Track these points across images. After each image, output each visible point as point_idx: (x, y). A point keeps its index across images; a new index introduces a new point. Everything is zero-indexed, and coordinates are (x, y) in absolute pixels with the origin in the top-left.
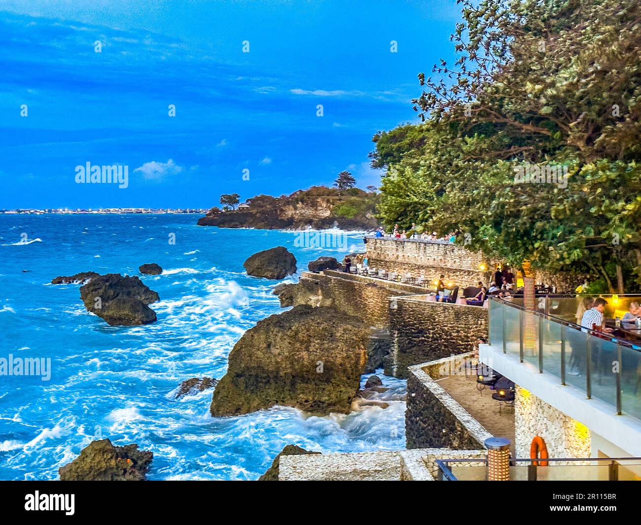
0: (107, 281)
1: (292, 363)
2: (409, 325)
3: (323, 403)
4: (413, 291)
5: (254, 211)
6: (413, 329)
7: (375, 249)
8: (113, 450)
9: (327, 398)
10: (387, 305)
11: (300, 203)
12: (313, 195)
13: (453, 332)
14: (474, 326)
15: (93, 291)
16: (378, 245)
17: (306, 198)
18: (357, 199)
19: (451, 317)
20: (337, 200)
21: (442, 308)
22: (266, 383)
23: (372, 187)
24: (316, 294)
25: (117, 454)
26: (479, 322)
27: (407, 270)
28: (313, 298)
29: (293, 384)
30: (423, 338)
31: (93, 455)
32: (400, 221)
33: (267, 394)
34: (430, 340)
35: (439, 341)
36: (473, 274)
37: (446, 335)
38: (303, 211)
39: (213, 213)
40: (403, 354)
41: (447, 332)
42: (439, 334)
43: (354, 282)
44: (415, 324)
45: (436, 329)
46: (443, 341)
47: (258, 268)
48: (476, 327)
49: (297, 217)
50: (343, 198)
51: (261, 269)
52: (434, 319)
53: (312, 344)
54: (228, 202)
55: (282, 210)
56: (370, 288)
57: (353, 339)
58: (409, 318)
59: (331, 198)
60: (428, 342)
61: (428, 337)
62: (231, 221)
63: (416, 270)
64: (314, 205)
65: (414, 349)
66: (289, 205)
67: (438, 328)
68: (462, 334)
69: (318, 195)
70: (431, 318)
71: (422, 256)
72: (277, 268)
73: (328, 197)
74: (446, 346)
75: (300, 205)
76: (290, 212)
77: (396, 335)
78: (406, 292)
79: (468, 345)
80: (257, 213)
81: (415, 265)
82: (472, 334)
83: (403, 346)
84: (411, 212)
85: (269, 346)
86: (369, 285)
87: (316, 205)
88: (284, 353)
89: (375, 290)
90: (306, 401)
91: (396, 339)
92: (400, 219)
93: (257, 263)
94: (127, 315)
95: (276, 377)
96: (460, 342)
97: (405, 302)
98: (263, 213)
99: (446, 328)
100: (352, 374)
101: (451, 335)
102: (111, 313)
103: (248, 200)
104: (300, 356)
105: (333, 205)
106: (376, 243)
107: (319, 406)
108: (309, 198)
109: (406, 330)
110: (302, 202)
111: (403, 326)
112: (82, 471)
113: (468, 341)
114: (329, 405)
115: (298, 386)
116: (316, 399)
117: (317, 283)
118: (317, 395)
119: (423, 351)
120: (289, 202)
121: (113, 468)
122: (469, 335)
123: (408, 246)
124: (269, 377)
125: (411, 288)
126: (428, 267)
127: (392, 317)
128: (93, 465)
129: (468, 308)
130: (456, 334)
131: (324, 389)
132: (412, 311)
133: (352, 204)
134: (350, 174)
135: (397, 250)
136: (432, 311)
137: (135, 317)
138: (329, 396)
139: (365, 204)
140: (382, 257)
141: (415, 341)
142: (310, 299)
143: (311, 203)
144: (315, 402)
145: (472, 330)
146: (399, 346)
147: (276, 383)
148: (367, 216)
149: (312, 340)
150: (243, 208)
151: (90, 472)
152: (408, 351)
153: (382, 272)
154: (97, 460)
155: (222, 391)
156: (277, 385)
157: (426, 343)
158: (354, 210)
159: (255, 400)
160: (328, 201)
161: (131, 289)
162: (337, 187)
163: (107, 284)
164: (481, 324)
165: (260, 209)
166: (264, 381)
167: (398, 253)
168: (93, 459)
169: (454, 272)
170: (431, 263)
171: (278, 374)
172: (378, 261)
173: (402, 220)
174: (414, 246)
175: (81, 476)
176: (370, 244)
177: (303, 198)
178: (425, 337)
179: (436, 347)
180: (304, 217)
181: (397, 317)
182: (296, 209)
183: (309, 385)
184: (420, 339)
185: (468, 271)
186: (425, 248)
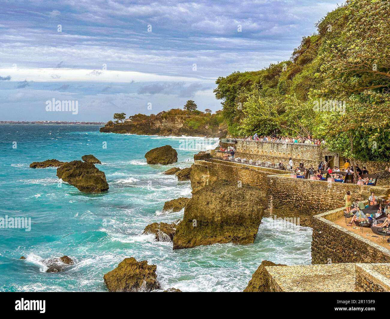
0: (75, 165)
1: (221, 214)
2: (280, 192)
3: (239, 238)
4: (275, 172)
5: (135, 124)
6: (283, 194)
7: (242, 147)
8: (137, 264)
9: (241, 235)
10: (256, 180)
11: (164, 119)
12: (172, 114)
13: (310, 197)
14: (323, 193)
15: (66, 171)
16: (245, 144)
17: (168, 116)
18: (200, 117)
19: (309, 188)
20: (187, 117)
21: (302, 182)
22: (206, 225)
23: (209, 110)
24: (206, 174)
25: (139, 266)
26: (327, 191)
27: (265, 160)
28: (204, 176)
29: (222, 227)
30: (290, 200)
31: (126, 267)
32: (255, 131)
33: (206, 232)
34: (294, 201)
35: (300, 202)
36: (311, 162)
37: (305, 198)
38: (166, 124)
39: (109, 124)
40: (277, 210)
41: (306, 196)
42: (300, 197)
43: (232, 166)
44: (284, 191)
45: (298, 195)
46: (303, 201)
47: (155, 158)
48: (325, 194)
49: (162, 128)
50: (191, 116)
51: (157, 158)
52: (297, 189)
53: (233, 203)
54: (118, 118)
55: (153, 123)
56: (244, 170)
57: (256, 200)
58: (281, 188)
59: (184, 116)
60: (293, 202)
61: (293, 199)
62: (122, 129)
63: (271, 160)
64: (173, 120)
65: (284, 206)
66: (157, 120)
67: (299, 194)
68: (316, 197)
69: (175, 114)
70: (295, 188)
71: (275, 152)
72: (167, 158)
73: (182, 116)
74: (304, 205)
75: (164, 120)
76: (158, 124)
77: (271, 198)
78: (270, 173)
79: (319, 204)
80: (137, 125)
81: (271, 156)
82: (322, 197)
83: (277, 205)
84: (262, 125)
85: (208, 204)
86: (243, 168)
87: (174, 120)
88: (217, 208)
89: (248, 172)
90: (229, 237)
91: (272, 201)
92: (255, 129)
93: (154, 155)
94: (92, 185)
95: (212, 222)
96: (314, 202)
97: (278, 179)
98: (141, 125)
99: (305, 194)
100: (255, 221)
101: (308, 198)
102: (82, 184)
103: (131, 117)
104: (226, 210)
105: (185, 120)
106: (243, 143)
107: (236, 239)
108: (170, 116)
109: (278, 195)
110: (166, 118)
111: (276, 193)
112: (120, 276)
113: (319, 202)
114: (243, 239)
115: (225, 227)
116: (235, 235)
117: (206, 167)
118: (236, 233)
119: (290, 207)
120: (157, 118)
121: (137, 274)
122: (320, 198)
123: (266, 146)
124: (208, 222)
125: (273, 170)
126: (280, 158)
127: (269, 187)
128: (126, 272)
129: (320, 182)
130: (311, 198)
131: (240, 229)
132: (282, 184)
133: (197, 120)
134: (194, 102)
135: (258, 148)
136: (296, 184)
137: (97, 187)
138: (242, 233)
139: (205, 120)
140: (248, 152)
141: (284, 202)
142: (202, 177)
143: (171, 119)
144: (234, 237)
145: (322, 195)
146: (273, 205)
147: (212, 226)
148: (206, 127)
149: (232, 200)
150: (128, 122)
151: (124, 277)
152: (279, 207)
153: (251, 161)
154: (128, 269)
155: (180, 231)
156: (213, 227)
157: (291, 203)
158: (198, 124)
159: (199, 235)
160: (182, 118)
161: (89, 170)
162: (186, 110)
163: (75, 166)
164: (328, 192)
165: (139, 123)
166: (205, 224)
167: (258, 150)
168: (126, 269)
169: (298, 161)
170: (282, 155)
171: (213, 220)
172: (245, 154)
173: (257, 130)
174: (270, 145)
175: (120, 279)
176: (239, 144)
177: (166, 116)
178: (291, 199)
179: (298, 205)
180: (166, 127)
181: (272, 187)
182: (161, 122)
183: (231, 227)
184: (288, 200)
185: (308, 160)
186: (277, 147)
